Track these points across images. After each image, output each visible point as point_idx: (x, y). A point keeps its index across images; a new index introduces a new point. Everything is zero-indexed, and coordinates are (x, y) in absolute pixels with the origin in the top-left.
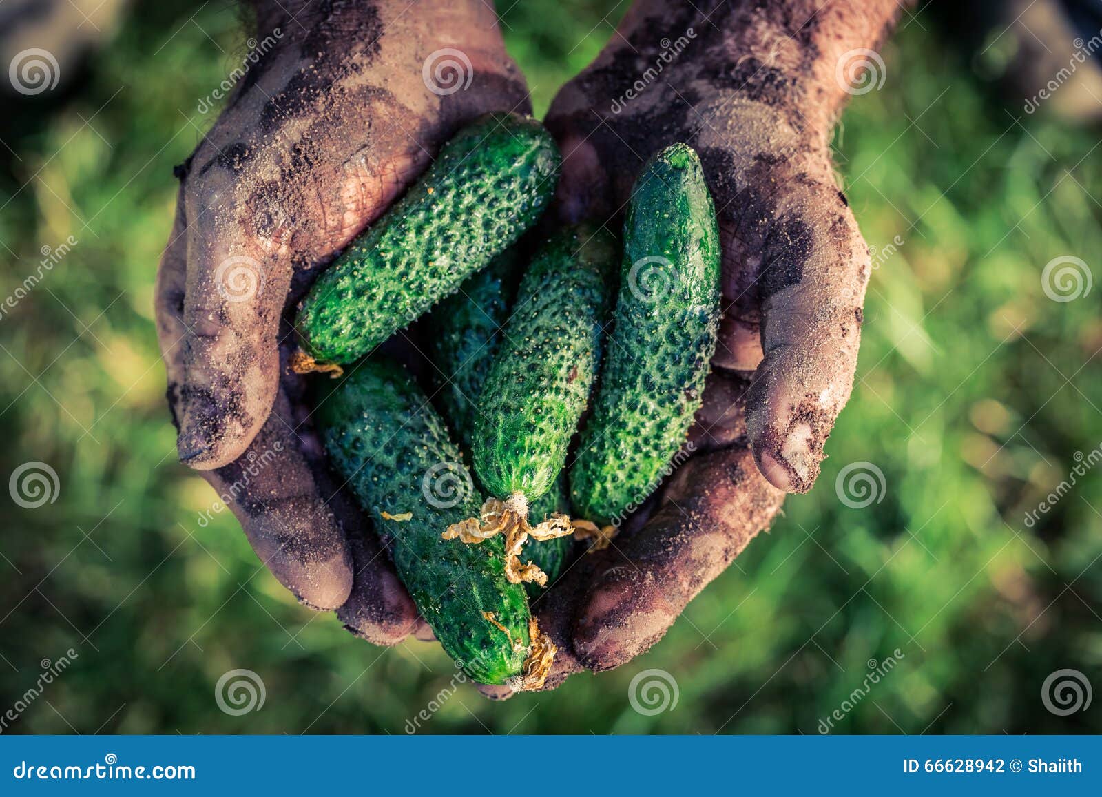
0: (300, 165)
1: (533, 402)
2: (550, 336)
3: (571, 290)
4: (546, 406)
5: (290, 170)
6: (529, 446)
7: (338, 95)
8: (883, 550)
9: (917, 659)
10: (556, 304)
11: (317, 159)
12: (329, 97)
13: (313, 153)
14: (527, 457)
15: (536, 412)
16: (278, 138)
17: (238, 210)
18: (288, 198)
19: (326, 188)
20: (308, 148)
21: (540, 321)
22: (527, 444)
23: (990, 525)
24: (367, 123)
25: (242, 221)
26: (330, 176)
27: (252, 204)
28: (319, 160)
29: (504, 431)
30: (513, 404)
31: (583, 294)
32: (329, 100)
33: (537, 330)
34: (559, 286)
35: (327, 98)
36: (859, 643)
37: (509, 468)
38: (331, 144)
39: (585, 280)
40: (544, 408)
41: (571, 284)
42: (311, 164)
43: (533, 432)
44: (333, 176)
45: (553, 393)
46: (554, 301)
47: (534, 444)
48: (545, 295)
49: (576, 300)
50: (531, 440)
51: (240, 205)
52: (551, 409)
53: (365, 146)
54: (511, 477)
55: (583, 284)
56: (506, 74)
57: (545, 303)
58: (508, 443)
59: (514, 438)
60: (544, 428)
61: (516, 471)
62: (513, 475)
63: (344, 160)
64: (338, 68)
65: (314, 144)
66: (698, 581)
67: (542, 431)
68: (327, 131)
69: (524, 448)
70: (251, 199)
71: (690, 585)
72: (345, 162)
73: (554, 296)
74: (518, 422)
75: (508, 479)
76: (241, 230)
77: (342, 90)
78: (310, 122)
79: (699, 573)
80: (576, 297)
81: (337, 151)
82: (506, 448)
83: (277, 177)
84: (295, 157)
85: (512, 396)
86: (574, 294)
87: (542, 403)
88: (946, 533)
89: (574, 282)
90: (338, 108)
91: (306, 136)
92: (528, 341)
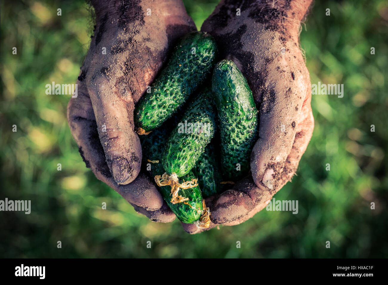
0: (129, 70)
1: (183, 140)
2: (195, 116)
3: (205, 99)
4: (188, 142)
5: (126, 72)
6: (179, 156)
7: (135, 43)
8: (319, 186)
9: (335, 225)
10: (200, 104)
11: (134, 67)
12: (132, 44)
13: (132, 65)
14: (177, 160)
15: (183, 144)
16: (118, 61)
17: (113, 89)
18: (128, 82)
19: (139, 77)
20: (130, 63)
21: (192, 111)
22: (178, 156)
23: (358, 174)
24: (147, 51)
25: (116, 93)
26: (139, 73)
27: (117, 86)
28: (135, 67)
29: (171, 150)
30: (176, 141)
31: (209, 101)
32: (132, 45)
33: (191, 113)
34: (202, 98)
35: (131, 44)
36: (313, 221)
37: (171, 164)
38: (137, 60)
39: (211, 96)
40: (186, 143)
41: (205, 97)
42: (132, 69)
43: (181, 151)
44: (141, 73)
45: (191, 137)
46: (199, 104)
47: (181, 155)
48: (196, 101)
49: (207, 103)
50: (180, 154)
51: (113, 87)
52: (190, 143)
53: (149, 60)
54: (171, 167)
55: (210, 97)
56: (188, 25)
57: (196, 104)
58: (171, 155)
59: (174, 153)
60: (186, 150)
61: (173, 165)
62: (172, 166)
63: (143, 66)
64: (132, 33)
65: (132, 61)
66: (259, 201)
67: (184, 151)
68: (135, 56)
69: (176, 157)
70: (116, 84)
71: (256, 201)
72: (143, 67)
73: (199, 102)
74: (176, 147)
75: (170, 168)
76: (116, 96)
77: (135, 41)
78: (128, 53)
79: (260, 198)
80: (207, 102)
81: (140, 63)
82: (171, 157)
83: (123, 74)
84: (126, 67)
85: (176, 138)
86: (206, 101)
87: (186, 141)
88: (342, 178)
89: (207, 96)
90: (136, 47)
91: (128, 59)
92: (187, 118)
